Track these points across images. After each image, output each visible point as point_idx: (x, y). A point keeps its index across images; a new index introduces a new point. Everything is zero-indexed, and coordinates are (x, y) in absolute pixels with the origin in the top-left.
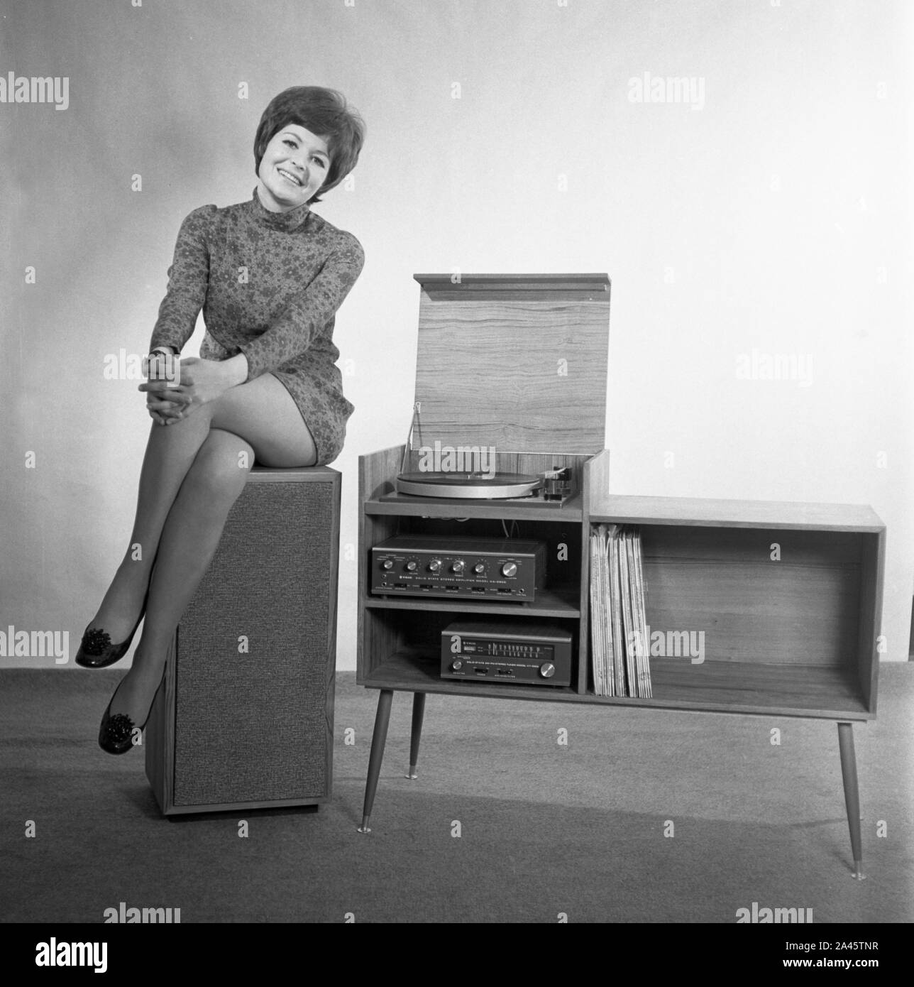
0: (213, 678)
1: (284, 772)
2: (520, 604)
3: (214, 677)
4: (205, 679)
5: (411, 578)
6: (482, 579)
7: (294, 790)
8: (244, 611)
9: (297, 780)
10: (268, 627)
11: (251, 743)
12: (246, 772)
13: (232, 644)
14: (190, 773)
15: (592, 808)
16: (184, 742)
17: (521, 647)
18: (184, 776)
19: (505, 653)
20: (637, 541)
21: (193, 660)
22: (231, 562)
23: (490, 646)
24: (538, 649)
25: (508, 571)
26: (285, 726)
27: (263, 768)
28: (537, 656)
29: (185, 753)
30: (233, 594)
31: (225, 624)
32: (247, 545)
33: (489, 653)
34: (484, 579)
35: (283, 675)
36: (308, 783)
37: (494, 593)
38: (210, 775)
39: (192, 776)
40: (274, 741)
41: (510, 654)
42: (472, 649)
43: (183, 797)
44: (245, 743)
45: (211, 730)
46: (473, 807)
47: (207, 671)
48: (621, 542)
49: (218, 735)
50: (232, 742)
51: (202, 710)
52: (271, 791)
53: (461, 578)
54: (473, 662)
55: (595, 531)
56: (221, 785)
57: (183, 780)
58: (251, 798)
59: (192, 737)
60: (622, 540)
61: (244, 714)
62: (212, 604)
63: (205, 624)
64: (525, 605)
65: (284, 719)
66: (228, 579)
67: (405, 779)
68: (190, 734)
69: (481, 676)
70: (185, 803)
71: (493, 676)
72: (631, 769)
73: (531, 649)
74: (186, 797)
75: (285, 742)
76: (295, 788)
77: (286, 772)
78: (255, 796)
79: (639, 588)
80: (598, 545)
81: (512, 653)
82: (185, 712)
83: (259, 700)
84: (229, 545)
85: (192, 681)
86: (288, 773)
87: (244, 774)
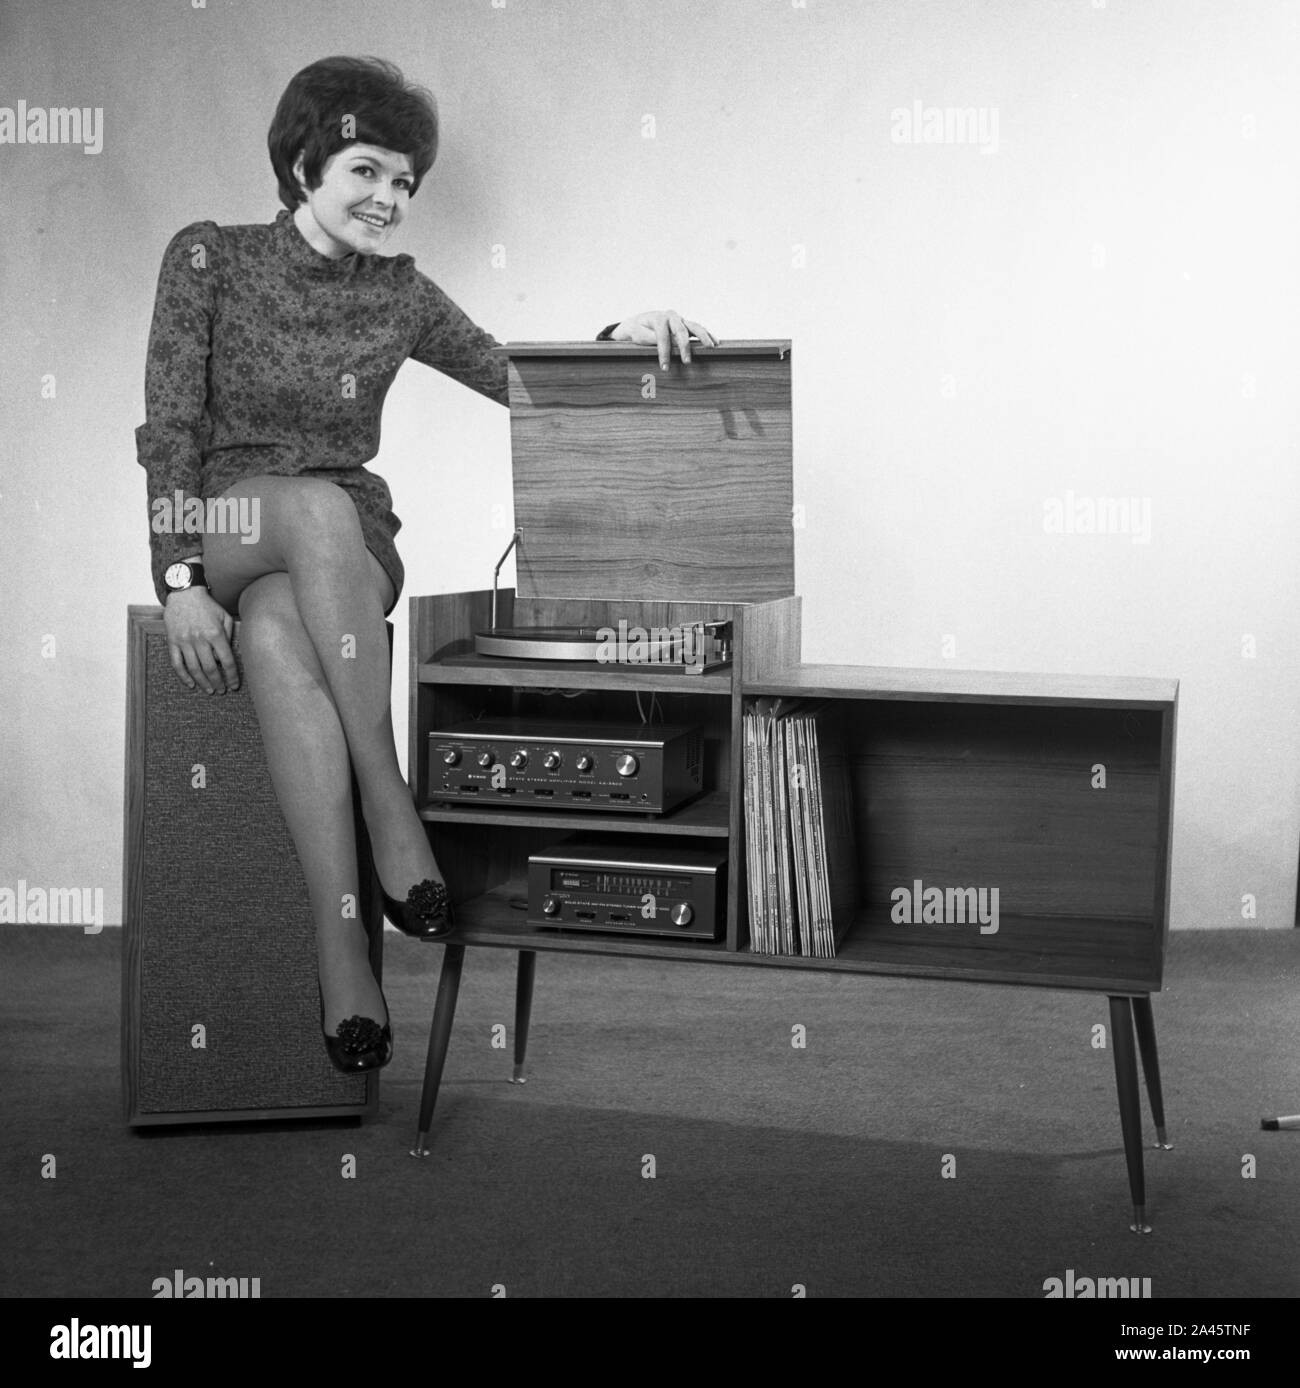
0: (197, 924)
1: (305, 1066)
2: (641, 816)
3: (200, 922)
4: (186, 926)
5: (484, 777)
6: (587, 779)
7: (320, 1093)
8: (244, 826)
9: (325, 1079)
10: (281, 849)
11: (255, 1022)
12: (247, 1065)
13: (227, 875)
14: (163, 1065)
15: (773, 1128)
16: (155, 1019)
17: (645, 881)
18: (154, 1068)
19: (620, 890)
20: (811, 722)
21: (167, 896)
22: (224, 752)
23: (599, 879)
24: (669, 883)
25: (625, 768)
26: (307, 998)
27: (273, 1059)
28: (667, 894)
29: (156, 1035)
30: (228, 801)
31: (217, 844)
32: (250, 728)
33: (598, 889)
34: (590, 779)
35: (302, 922)
36: (341, 1083)
37: (605, 800)
38: (193, 1067)
39: (166, 1069)
40: (289, 1019)
41: (629, 891)
42: (576, 883)
43: (153, 1101)
44: (246, 1021)
45: (195, 1001)
46: (593, 1125)
47: (188, 913)
48: (788, 725)
49: (205, 1009)
50: (226, 1019)
51: (182, 971)
52: (285, 1093)
53: (557, 778)
54: (574, 903)
55: (751, 708)
56: (210, 1084)
57: (153, 1074)
58: (256, 1103)
59: (166, 1011)
60: (789, 721)
61: (245, 978)
62: (196, 815)
63: (186, 843)
64: (651, 817)
65: (304, 987)
66: (220, 779)
67: (508, 1084)
68: (163, 1006)
69: (586, 924)
70: (157, 1110)
71: (603, 923)
72: (848, 1074)
73: (659, 883)
74: (157, 1099)
75: (306, 1022)
76: (322, 1091)
77: (308, 1066)
78: (261, 1101)
79: (814, 794)
80: (756, 729)
81: (632, 890)
82: (156, 975)
83: (267, 958)
84: (221, 728)
85: (166, 928)
86: (311, 1067)
87: (244, 1068)
